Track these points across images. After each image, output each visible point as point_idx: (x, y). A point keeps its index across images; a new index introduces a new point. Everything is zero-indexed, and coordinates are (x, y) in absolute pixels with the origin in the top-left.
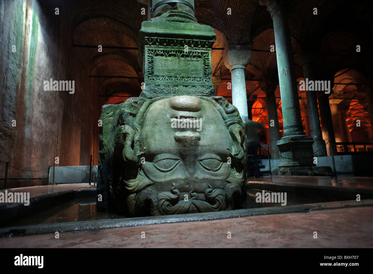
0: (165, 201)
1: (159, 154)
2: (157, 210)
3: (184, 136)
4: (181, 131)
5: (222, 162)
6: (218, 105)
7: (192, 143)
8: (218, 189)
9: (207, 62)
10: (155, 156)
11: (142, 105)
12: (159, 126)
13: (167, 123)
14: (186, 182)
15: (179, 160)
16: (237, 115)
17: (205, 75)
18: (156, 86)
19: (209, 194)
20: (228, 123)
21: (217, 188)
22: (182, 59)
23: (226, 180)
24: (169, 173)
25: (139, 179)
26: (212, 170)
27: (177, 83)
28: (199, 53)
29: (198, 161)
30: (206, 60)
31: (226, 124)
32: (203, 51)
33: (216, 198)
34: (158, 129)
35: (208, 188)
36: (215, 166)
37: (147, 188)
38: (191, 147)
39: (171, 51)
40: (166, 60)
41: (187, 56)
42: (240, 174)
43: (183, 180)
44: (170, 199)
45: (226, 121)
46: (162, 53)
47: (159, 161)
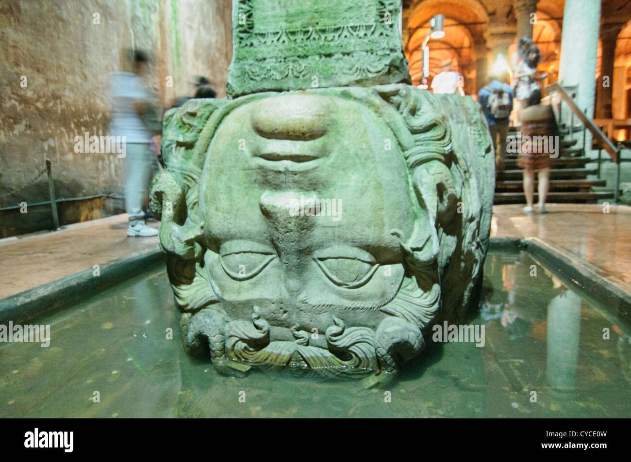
0: (238, 341)
1: (227, 240)
2: (222, 356)
3: (273, 207)
4: (274, 188)
5: (377, 265)
6: (389, 110)
7: (289, 225)
8: (360, 328)
10: (220, 244)
11: (208, 118)
12: (227, 177)
13: (245, 170)
14: (281, 309)
15: (271, 254)
16: (439, 137)
17: (382, 16)
18: (256, 63)
19: (334, 338)
20: (412, 160)
21: (357, 326)
23: (382, 308)
24: (246, 283)
25: (197, 285)
26: (346, 285)
27: (306, 48)
29: (314, 260)
31: (408, 161)
33: (350, 349)
34: (226, 184)
35: (332, 325)
36: (354, 276)
37: (209, 306)
38: (288, 234)
42: (425, 295)
43: (273, 303)
44: (247, 338)
45: (407, 153)
47: (227, 255)
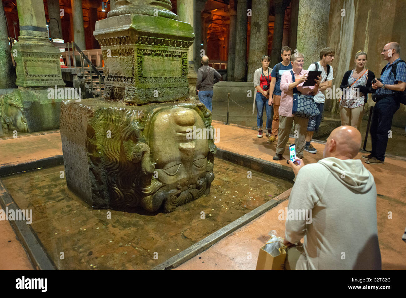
0: (174, 196)
4: (184, 142)
6: (200, 111)
9: (185, 62)
10: (165, 165)
14: (187, 180)
15: (181, 164)
17: (183, 74)
19: (199, 184)
20: (206, 125)
21: (202, 178)
22: (166, 58)
25: (153, 184)
27: (163, 85)
28: (179, 53)
29: (193, 162)
30: (185, 60)
32: (183, 51)
33: (202, 185)
35: (198, 180)
37: (159, 190)
39: (157, 51)
40: (152, 60)
41: (170, 56)
43: (185, 179)
44: (177, 194)
45: (205, 123)
46: (149, 52)
47: (168, 168)
